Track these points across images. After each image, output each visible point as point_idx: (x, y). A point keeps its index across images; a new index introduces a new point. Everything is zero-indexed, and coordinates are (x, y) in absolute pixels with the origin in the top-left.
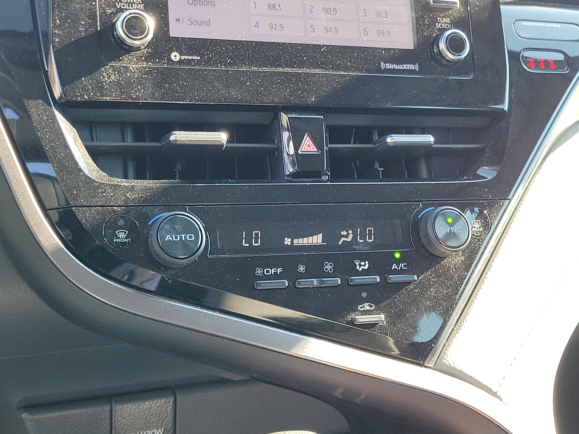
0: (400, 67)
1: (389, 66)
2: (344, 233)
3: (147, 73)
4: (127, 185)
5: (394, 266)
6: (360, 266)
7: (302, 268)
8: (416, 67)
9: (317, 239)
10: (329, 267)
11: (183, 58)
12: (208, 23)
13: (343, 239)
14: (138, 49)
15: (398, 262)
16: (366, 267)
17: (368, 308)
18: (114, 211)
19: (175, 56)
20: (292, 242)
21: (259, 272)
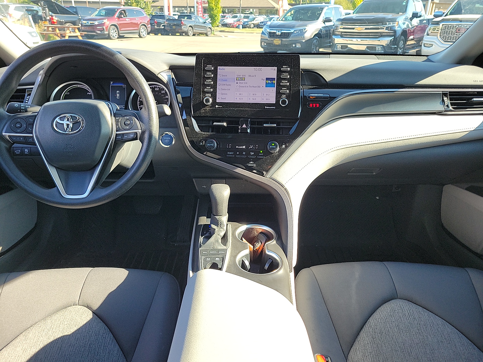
0: (270, 108)
1: (267, 107)
2: (251, 146)
3: (210, 110)
4: (203, 133)
5: (260, 154)
6: (252, 153)
7: (238, 153)
8: (275, 108)
9: (244, 147)
10: (244, 153)
11: (219, 107)
12: (225, 99)
13: (250, 147)
14: (209, 105)
15: (261, 153)
16: (253, 154)
17: (252, 163)
18: (200, 139)
19: (217, 106)
20: (238, 147)
21: (228, 153)
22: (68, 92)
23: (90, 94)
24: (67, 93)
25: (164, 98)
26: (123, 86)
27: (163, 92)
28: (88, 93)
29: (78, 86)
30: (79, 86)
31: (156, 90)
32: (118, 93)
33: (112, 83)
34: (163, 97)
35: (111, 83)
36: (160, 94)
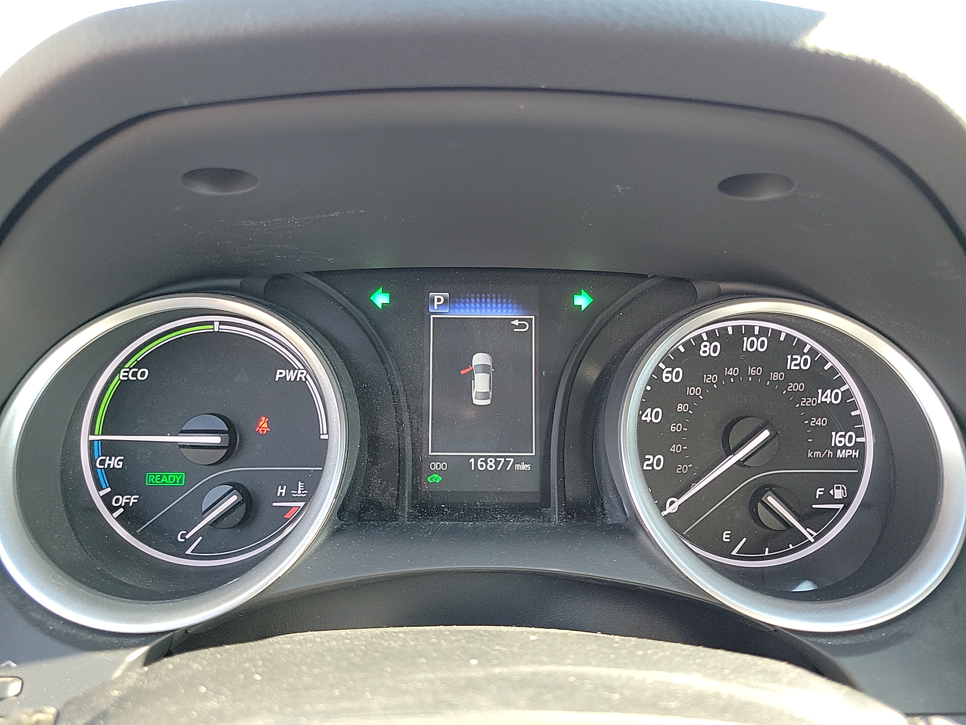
22: (138, 365)
23: (290, 376)
24: (135, 374)
25: (806, 402)
26: (516, 323)
27: (797, 362)
28: (280, 374)
29: (212, 323)
30: (221, 323)
31: (746, 345)
32: (485, 369)
33: (438, 297)
34: (798, 396)
35: (436, 303)
36: (775, 376)
